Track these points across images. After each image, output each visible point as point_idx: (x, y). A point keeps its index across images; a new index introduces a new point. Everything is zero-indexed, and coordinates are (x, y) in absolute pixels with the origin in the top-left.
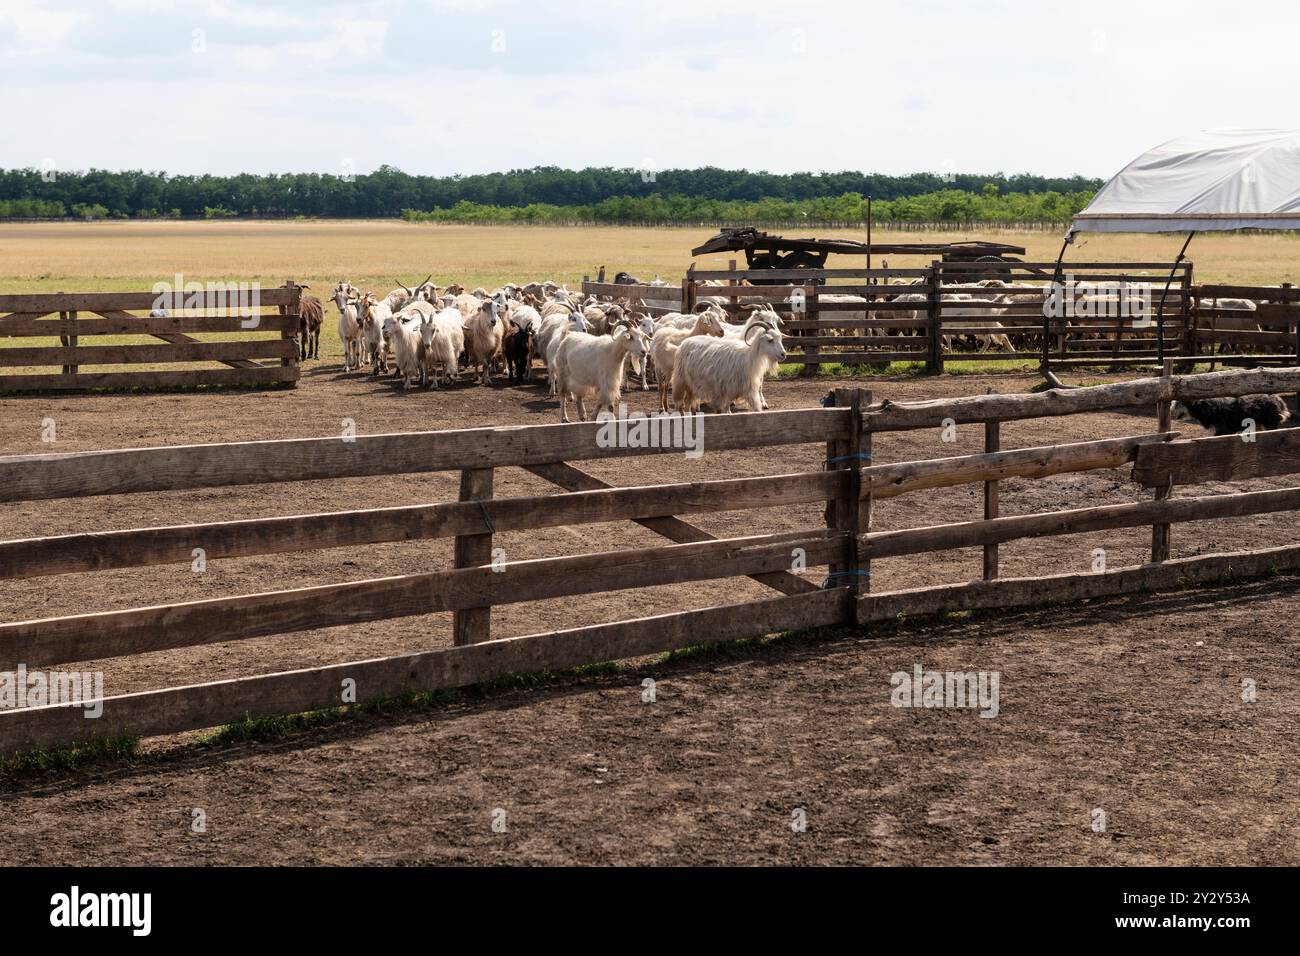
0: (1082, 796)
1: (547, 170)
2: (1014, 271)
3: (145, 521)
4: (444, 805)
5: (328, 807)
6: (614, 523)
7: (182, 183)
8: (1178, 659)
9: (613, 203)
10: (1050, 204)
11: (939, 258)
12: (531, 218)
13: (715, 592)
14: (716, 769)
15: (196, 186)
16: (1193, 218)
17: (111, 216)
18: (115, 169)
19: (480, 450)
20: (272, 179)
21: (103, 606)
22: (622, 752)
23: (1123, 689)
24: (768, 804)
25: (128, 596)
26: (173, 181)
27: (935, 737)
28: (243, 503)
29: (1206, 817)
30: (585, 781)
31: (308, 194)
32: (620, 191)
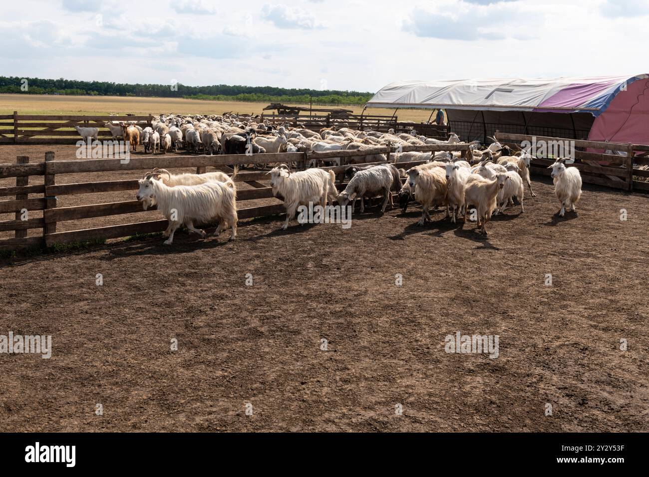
0: (364, 257)
1: (223, 85)
2: (350, 117)
3: (108, 180)
4: (191, 258)
5: (159, 258)
6: (239, 183)
7: (120, 86)
8: (390, 221)
9: (242, 95)
10: (360, 100)
11: (330, 113)
12: (218, 99)
13: (267, 202)
14: (266, 249)
15: (124, 87)
16: (398, 104)
17: (99, 94)
18: (100, 81)
19: (202, 162)
20: (145, 85)
21: (96, 203)
22: (241, 244)
23: (375, 229)
24: (280, 259)
25: (103, 200)
26: (117, 85)
27: (325, 241)
28: (136, 175)
29: (396, 263)
30: (230, 252)
31: (156, 90)
32: (243, 92)
